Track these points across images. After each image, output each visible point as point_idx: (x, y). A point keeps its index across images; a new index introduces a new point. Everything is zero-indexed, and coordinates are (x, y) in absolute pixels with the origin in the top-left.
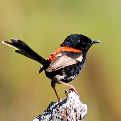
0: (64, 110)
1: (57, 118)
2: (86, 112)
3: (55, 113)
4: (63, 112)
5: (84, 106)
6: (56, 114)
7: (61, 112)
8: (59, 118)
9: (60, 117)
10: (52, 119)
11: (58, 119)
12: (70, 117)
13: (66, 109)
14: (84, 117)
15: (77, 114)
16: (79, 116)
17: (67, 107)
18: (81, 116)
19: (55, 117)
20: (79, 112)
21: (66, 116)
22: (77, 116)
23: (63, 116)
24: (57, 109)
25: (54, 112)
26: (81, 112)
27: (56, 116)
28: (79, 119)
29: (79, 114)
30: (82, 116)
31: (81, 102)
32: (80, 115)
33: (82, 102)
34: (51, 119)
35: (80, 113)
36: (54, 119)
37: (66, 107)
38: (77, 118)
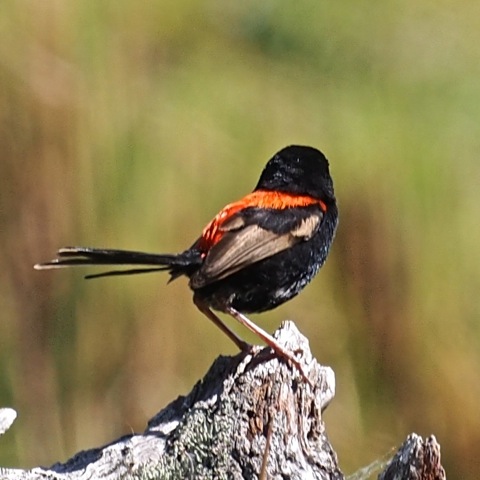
0: (259, 383)
1: (235, 409)
2: (329, 395)
3: (230, 393)
4: (257, 391)
5: (323, 373)
6: (233, 396)
7: (248, 388)
8: (242, 411)
9: (247, 407)
10: (219, 413)
11: (238, 411)
12: (278, 408)
13: (265, 381)
14: (323, 409)
15: (300, 399)
16: (306, 405)
17: (269, 375)
18: (313, 404)
19: (229, 406)
20: (307, 392)
21: (264, 402)
22: (300, 406)
23: (255, 402)
24: (237, 381)
25: (227, 390)
26: (314, 391)
27: (234, 403)
28: (308, 413)
29: (306, 400)
30: (318, 407)
31: (315, 360)
32: (309, 402)
33: (318, 362)
34: (215, 412)
35: (312, 395)
36: (226, 411)
37: (266, 374)
38: (300, 412)
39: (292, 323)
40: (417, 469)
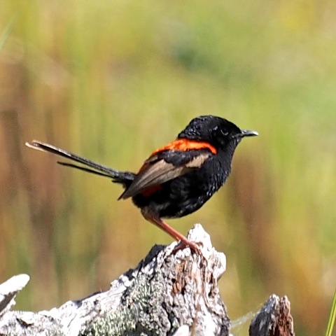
0: (179, 262)
1: (164, 277)
2: (223, 269)
3: (162, 266)
4: (178, 267)
5: (219, 257)
6: (163, 269)
7: (172, 265)
8: (168, 278)
9: (171, 276)
10: (154, 279)
11: (166, 279)
12: (190, 278)
13: (183, 261)
14: (219, 279)
15: (204, 272)
16: (208, 276)
17: (185, 257)
18: (212, 275)
19: (160, 276)
20: (209, 268)
21: (182, 274)
22: (204, 276)
23: (176, 273)
24: (165, 260)
25: (159, 266)
26: (213, 267)
27: (163, 274)
28: (209, 281)
29: (208, 273)
30: (215, 277)
31: (214, 248)
32: (210, 274)
33: (216, 249)
34: (152, 279)
35: (211, 270)
36: (158, 279)
37: (183, 257)
38: (204, 280)
39: (200, 225)
40: (276, 316)
